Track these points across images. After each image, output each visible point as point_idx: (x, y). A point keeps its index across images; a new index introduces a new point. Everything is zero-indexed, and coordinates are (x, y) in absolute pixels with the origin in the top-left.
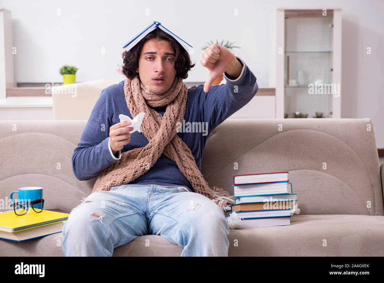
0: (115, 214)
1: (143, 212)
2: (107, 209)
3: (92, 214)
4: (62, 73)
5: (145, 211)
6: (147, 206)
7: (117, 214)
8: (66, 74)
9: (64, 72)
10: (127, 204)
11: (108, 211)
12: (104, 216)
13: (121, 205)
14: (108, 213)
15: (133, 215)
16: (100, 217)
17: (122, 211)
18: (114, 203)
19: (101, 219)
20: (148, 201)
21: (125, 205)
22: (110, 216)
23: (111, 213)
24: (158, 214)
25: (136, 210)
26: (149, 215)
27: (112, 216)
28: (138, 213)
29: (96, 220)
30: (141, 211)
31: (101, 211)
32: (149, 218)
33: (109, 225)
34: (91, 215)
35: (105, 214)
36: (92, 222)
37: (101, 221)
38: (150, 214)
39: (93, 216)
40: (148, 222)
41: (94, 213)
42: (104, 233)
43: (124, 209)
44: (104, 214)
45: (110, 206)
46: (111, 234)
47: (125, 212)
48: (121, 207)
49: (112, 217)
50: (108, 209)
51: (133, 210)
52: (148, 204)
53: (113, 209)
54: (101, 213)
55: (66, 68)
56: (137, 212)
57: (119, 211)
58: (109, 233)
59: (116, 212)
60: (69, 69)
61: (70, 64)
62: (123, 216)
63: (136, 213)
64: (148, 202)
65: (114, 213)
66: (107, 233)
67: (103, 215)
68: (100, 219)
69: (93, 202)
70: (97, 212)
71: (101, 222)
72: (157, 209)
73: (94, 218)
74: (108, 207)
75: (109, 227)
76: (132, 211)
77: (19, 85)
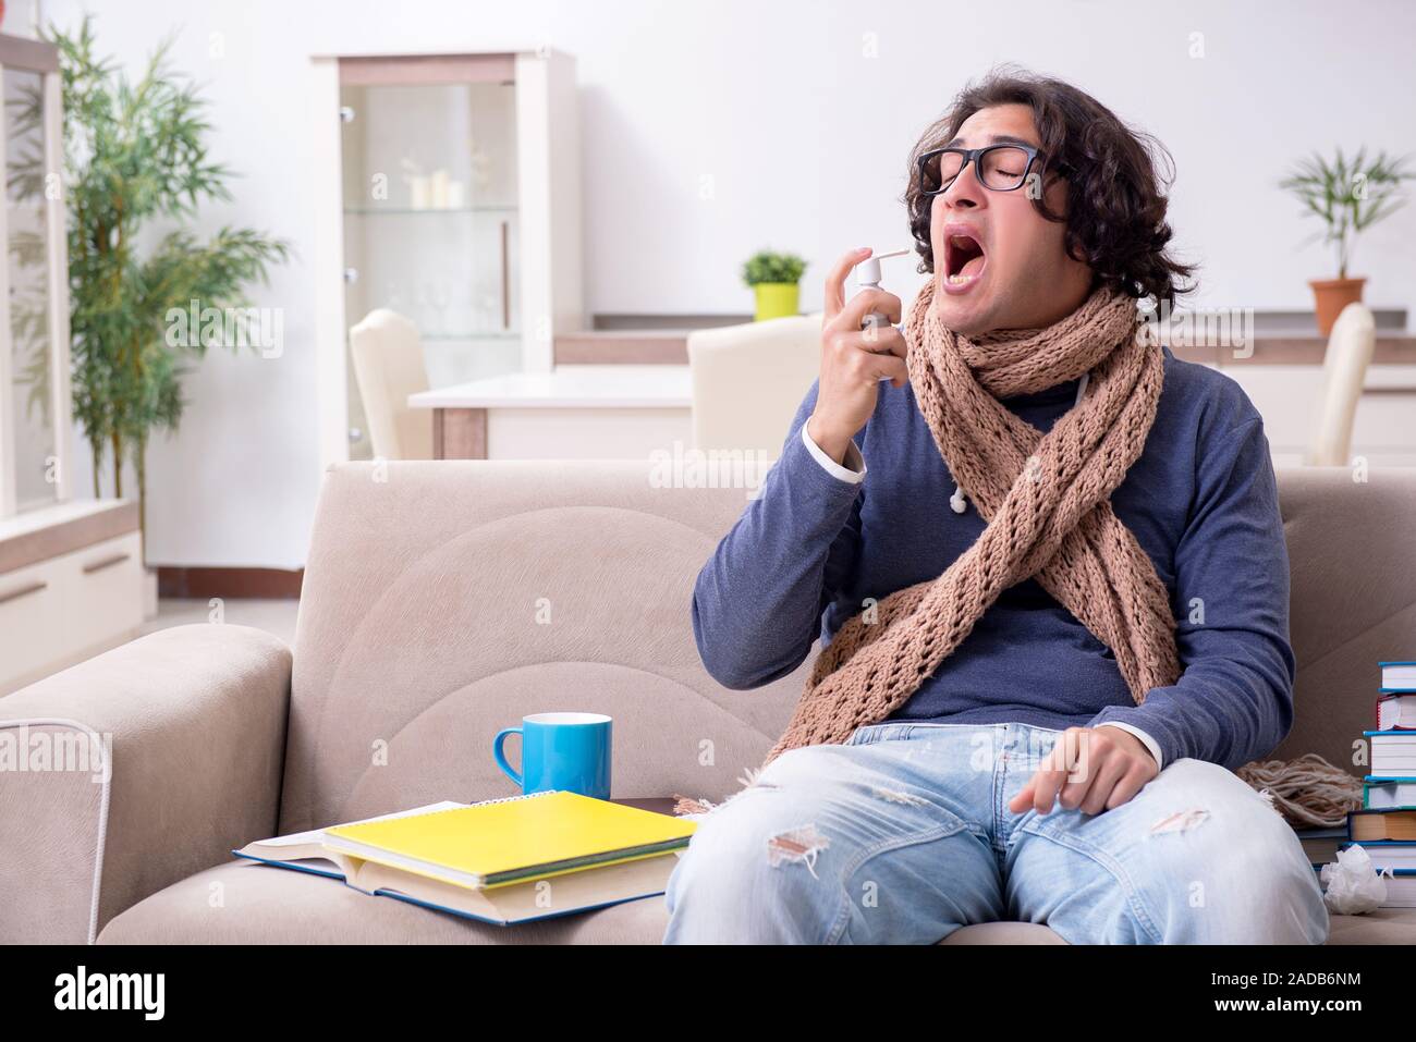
0: (869, 839)
1: (983, 827)
2: (837, 818)
3: (778, 838)
4: (753, 280)
5: (989, 825)
6: (998, 803)
7: (879, 837)
8: (767, 281)
9: (757, 273)
10: (918, 798)
11: (842, 825)
12: (821, 848)
13: (895, 803)
14: (840, 834)
15: (944, 841)
16: (808, 852)
17: (897, 824)
18: (866, 791)
19: (810, 857)
20: (999, 785)
21: (912, 800)
22: (849, 846)
23: (854, 831)
24: (1038, 839)
25: (954, 823)
26: (1008, 840)
27: (858, 845)
28: (961, 834)
29: (790, 865)
30: (975, 824)
31: (812, 825)
32: (1007, 850)
33: (844, 884)
34: (771, 841)
35: (829, 839)
36: (776, 869)
37: (810, 867)
38: (1009, 835)
39: (780, 848)
40: (1002, 868)
41: (787, 835)
42: (824, 914)
43: (907, 818)
44: (824, 837)
45: (853, 804)
46: (851, 920)
47: (910, 830)
48: (896, 809)
49: (859, 849)
50: (840, 816)
51: (943, 820)
52: (998, 796)
53: (863, 816)
54: (814, 834)
55: (764, 261)
56: (959, 829)
57: (884, 827)
58: (843, 916)
59: (874, 828)
60: (775, 264)
61: (782, 246)
62: (902, 845)
63: (952, 833)
64: (999, 790)
65: (866, 833)
66: (832, 913)
67: (821, 842)
68: (806, 859)
69: (782, 787)
70: (797, 828)
71: (808, 870)
72: (1034, 819)
73: (784, 856)
74: (844, 808)
75: (843, 890)
76: (938, 824)
77: (602, 322)
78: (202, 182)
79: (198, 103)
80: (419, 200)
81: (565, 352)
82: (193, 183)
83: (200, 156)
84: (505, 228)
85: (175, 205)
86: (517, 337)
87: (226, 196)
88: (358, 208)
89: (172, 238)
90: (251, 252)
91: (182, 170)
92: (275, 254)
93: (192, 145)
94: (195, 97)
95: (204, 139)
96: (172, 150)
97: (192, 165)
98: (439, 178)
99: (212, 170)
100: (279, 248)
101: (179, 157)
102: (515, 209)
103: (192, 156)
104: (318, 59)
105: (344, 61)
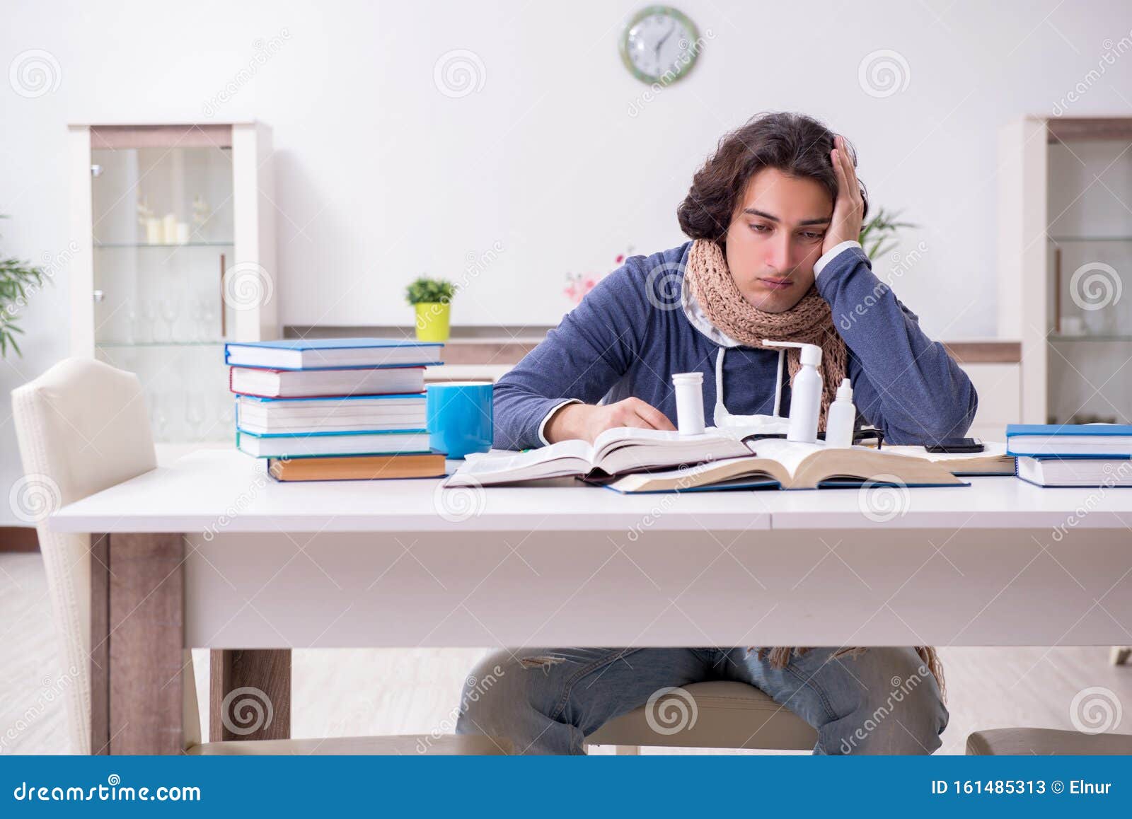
4: (414, 300)
8: (425, 301)
9: (418, 295)
55: (423, 285)
60: (432, 288)
61: (436, 275)
77: (291, 332)
80: (153, 237)
84: (223, 258)
90: (13, 277)
92: (32, 278)
98: (169, 220)
100: (35, 273)
102: (231, 244)
104: (73, 128)
105: (95, 129)
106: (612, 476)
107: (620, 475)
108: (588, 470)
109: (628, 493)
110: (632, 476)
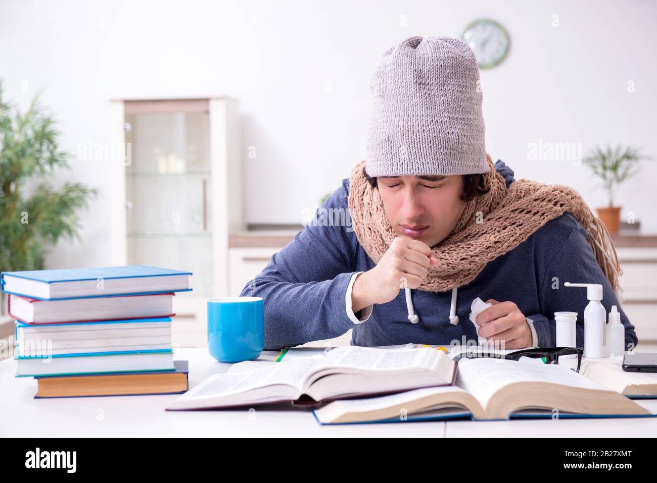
77: (252, 227)
78: (56, 161)
79: (54, 122)
80: (162, 169)
81: (234, 242)
82: (52, 160)
83: (55, 147)
84: (205, 183)
85: (43, 171)
86: (210, 235)
87: (67, 166)
88: (133, 173)
89: (41, 187)
90: (80, 194)
91: (46, 155)
92: (91, 195)
93: (51, 142)
94: (54, 118)
95: (57, 139)
96: (41, 144)
97: (52, 152)
98: (173, 158)
99: (62, 154)
100: (94, 191)
101: (44, 148)
102: (209, 173)
103: (51, 147)
104: (114, 101)
105: (127, 102)
106: (318, 402)
107: (326, 402)
108: (296, 397)
109: (324, 424)
110: (336, 403)
